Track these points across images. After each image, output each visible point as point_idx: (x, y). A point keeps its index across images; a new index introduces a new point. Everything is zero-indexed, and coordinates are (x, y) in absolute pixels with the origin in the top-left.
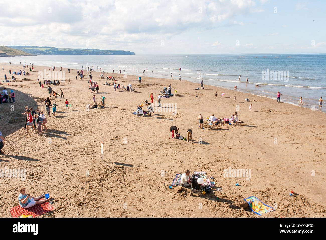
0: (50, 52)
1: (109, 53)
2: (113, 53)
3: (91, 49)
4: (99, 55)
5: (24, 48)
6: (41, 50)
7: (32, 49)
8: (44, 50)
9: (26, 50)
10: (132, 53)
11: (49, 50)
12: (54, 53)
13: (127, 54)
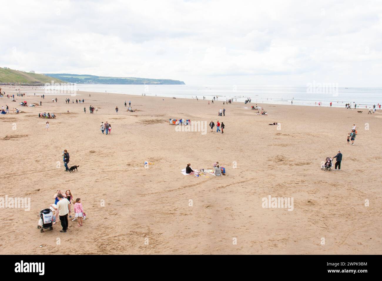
0: (90, 81)
1: (156, 83)
2: (159, 83)
3: (135, 78)
4: (143, 84)
5: (62, 76)
6: (80, 78)
7: (70, 77)
8: (83, 78)
9: (64, 78)
10: (183, 83)
11: (89, 78)
12: (94, 81)
13: (176, 84)
